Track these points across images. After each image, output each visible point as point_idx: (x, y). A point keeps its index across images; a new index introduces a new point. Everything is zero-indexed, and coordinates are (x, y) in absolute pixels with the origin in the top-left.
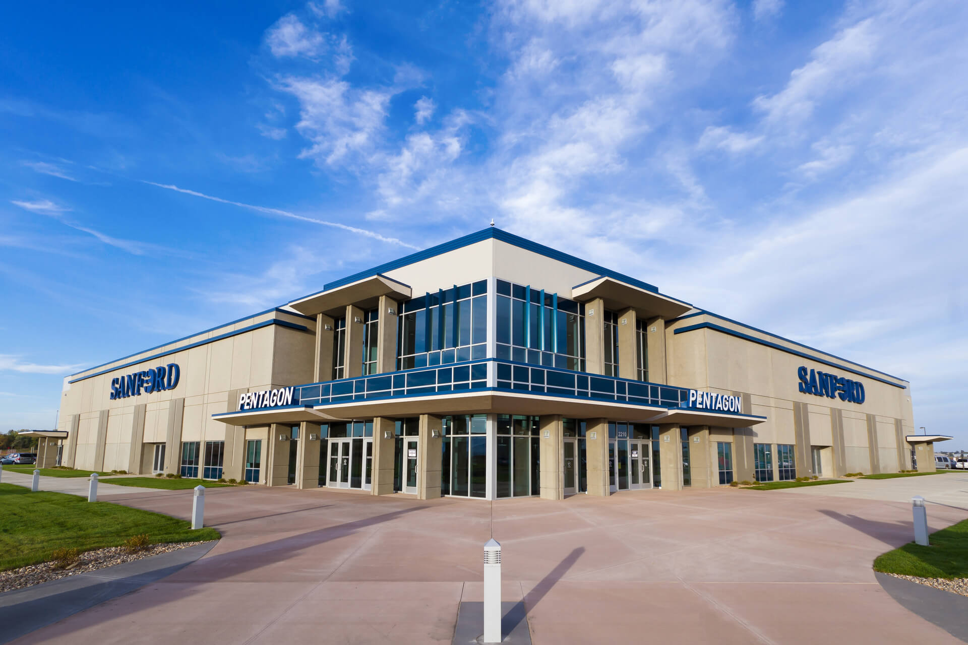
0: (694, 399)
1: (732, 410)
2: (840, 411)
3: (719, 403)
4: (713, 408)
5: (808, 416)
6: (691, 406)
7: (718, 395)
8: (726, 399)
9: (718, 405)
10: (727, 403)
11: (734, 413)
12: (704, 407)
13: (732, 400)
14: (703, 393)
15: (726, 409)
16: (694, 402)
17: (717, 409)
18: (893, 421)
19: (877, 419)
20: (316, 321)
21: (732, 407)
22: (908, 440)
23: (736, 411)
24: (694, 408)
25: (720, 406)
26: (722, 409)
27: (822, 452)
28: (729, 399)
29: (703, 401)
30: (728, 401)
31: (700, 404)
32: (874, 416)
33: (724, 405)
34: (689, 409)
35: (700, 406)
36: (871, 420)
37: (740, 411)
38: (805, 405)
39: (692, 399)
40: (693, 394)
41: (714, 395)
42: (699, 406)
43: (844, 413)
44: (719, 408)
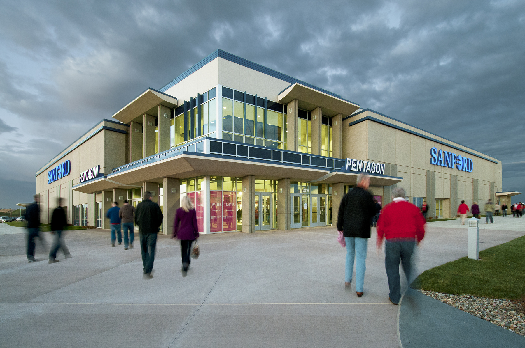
0: (350, 164)
1: (378, 172)
2: (456, 177)
3: (369, 168)
4: (364, 171)
5: (435, 179)
6: (347, 169)
7: (368, 163)
8: (374, 165)
9: (368, 169)
10: (374, 168)
11: (379, 175)
12: (357, 170)
13: (378, 166)
14: (357, 161)
15: (373, 172)
16: (350, 167)
17: (367, 171)
18: (489, 183)
19: (479, 182)
20: (130, 126)
21: (378, 171)
22: (497, 195)
23: (381, 173)
24: (350, 170)
25: (369, 169)
26: (370, 172)
27: (444, 202)
28: (376, 165)
29: (356, 166)
30: (375, 167)
31: (354, 168)
32: (477, 180)
33: (372, 169)
34: (346, 171)
35: (355, 170)
36: (475, 183)
37: (384, 173)
38: (434, 172)
39: (348, 164)
40: (349, 161)
41: (365, 162)
42: (353, 169)
43: (459, 178)
44: (368, 171)
